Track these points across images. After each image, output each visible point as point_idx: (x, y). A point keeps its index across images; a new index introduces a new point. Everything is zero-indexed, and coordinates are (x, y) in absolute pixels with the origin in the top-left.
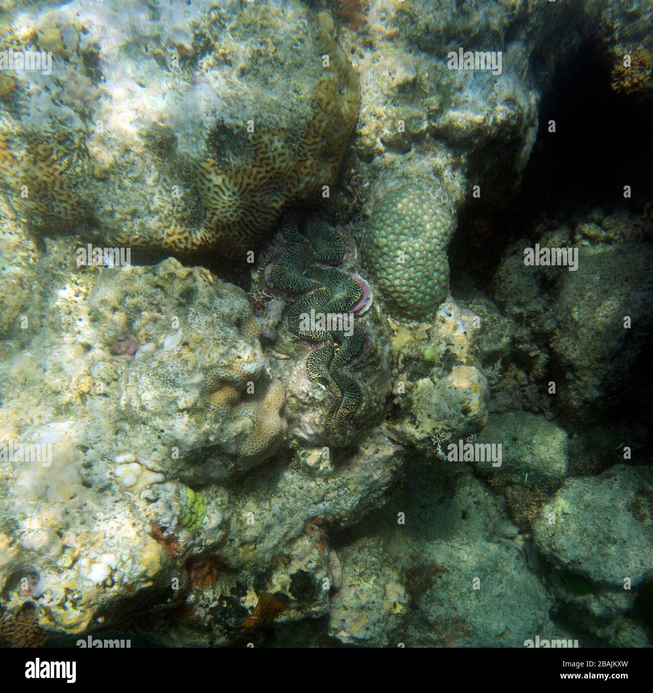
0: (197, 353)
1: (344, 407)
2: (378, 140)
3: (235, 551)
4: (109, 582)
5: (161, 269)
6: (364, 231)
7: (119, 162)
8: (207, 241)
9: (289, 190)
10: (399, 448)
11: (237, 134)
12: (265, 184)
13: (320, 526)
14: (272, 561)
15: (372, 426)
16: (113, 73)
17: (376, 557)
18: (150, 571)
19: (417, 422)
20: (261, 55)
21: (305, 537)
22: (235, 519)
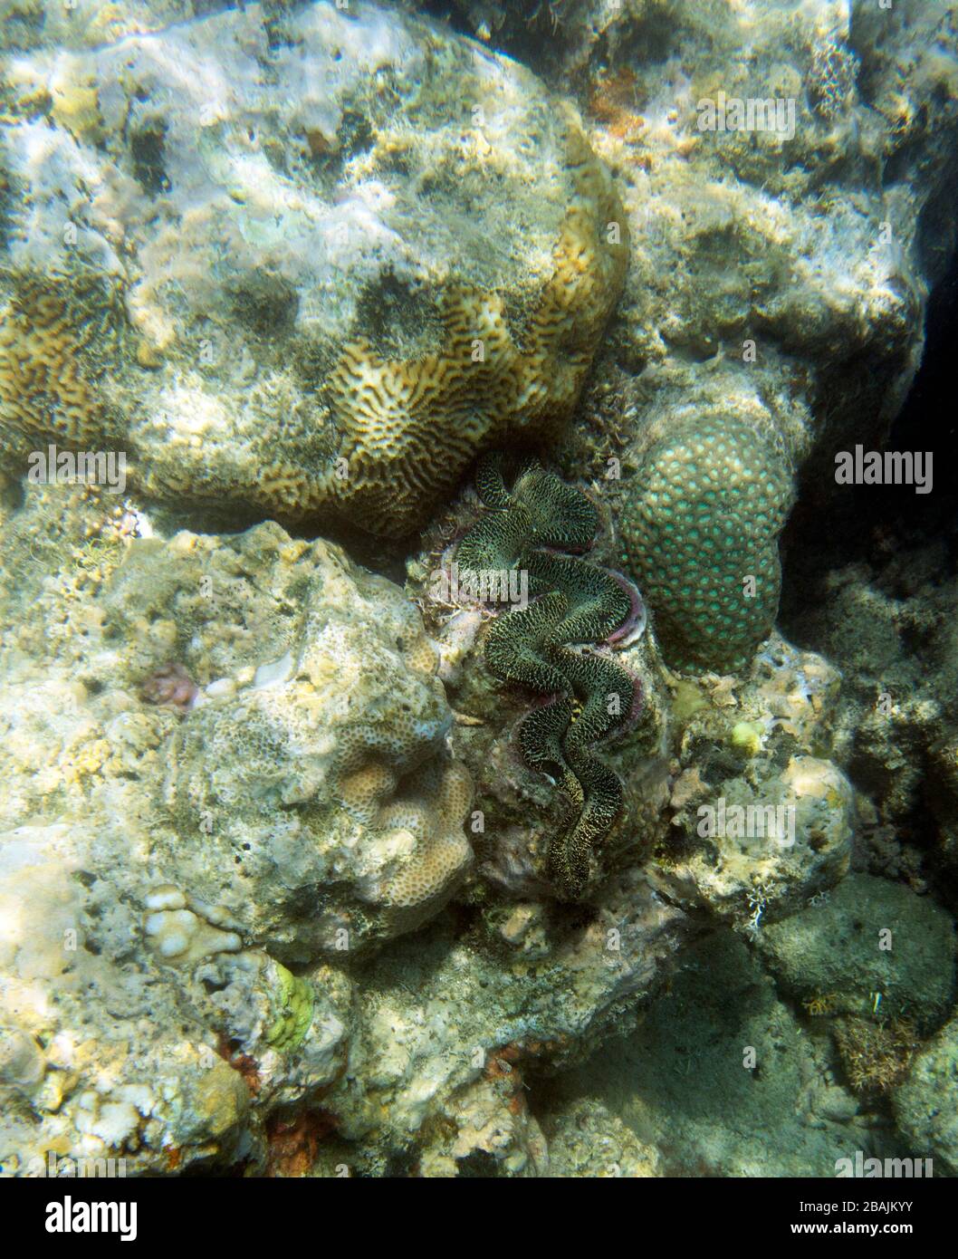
0: (327, 694)
1: (589, 822)
2: (656, 333)
3: (357, 1102)
4: (133, 1144)
5: (251, 540)
6: (624, 497)
7: (183, 338)
8: (337, 495)
9: (498, 407)
10: (675, 913)
11: (416, 295)
12: (458, 390)
13: (514, 1065)
14: (422, 1128)
15: (630, 866)
16: (187, 174)
17: (610, 1136)
18: (216, 1123)
19: (720, 862)
20: (462, 158)
21: (486, 1084)
22: (360, 1038)
